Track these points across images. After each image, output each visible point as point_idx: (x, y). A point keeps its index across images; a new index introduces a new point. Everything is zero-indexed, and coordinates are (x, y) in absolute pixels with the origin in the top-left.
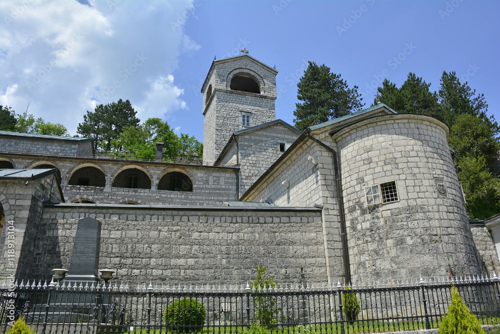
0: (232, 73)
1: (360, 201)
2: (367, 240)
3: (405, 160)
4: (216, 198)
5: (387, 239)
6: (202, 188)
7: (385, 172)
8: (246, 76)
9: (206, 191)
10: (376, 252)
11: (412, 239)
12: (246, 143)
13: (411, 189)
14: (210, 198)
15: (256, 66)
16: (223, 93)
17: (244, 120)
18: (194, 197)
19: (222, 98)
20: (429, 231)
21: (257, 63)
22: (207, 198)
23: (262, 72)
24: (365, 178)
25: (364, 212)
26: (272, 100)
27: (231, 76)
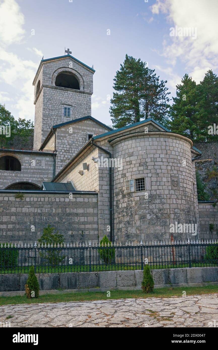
0: (57, 71)
1: (122, 189)
2: (124, 215)
3: (153, 163)
4: (38, 176)
5: (136, 214)
6: (28, 169)
7: (139, 171)
8: (68, 74)
9: (31, 171)
10: (128, 222)
11: (150, 215)
12: (62, 135)
13: (154, 183)
14: (34, 176)
15: (77, 66)
16: (48, 89)
17: (65, 112)
18: (22, 175)
19: (48, 93)
20: (162, 211)
21: (78, 63)
22: (32, 176)
23: (82, 71)
24: (127, 174)
25: (124, 196)
26: (89, 95)
27: (56, 75)
